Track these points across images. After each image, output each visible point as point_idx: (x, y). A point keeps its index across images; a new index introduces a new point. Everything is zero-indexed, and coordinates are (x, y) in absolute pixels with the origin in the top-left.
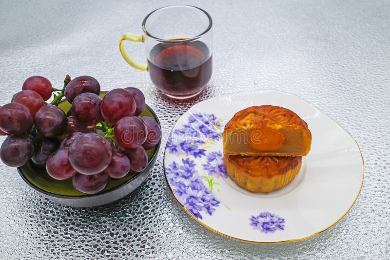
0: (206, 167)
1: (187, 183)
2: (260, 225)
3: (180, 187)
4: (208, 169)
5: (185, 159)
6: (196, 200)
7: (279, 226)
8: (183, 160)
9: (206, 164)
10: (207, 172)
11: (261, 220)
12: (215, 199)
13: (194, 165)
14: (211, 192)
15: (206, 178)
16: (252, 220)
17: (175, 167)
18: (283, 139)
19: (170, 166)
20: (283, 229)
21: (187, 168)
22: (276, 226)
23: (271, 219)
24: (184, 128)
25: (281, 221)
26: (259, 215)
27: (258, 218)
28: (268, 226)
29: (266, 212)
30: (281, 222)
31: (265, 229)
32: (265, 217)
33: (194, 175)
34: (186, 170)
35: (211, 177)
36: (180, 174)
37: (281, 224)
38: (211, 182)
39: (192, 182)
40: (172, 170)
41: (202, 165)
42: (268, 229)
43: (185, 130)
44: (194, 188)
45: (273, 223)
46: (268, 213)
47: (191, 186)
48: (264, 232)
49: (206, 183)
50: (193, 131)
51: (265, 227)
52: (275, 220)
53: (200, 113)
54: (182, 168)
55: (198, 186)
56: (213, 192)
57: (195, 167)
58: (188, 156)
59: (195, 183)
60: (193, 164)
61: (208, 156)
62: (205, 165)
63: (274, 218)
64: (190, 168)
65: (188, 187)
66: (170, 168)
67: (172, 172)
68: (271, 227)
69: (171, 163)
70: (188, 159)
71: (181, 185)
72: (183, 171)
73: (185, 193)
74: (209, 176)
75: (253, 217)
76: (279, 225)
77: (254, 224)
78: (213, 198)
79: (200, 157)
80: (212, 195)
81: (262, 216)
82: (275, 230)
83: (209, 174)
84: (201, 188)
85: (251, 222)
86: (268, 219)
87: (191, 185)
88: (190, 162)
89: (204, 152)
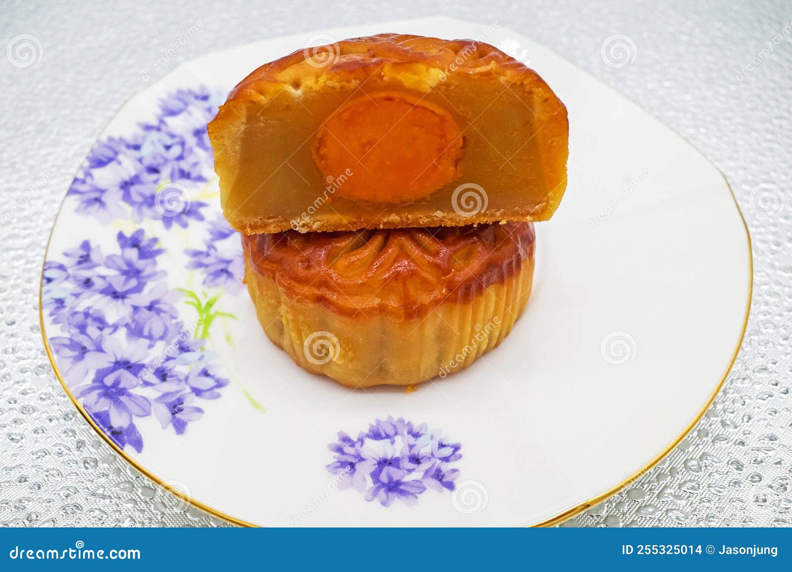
0: (198, 259)
1: (114, 312)
2: (365, 470)
3: (82, 329)
4: (206, 266)
5: (128, 234)
6: (136, 375)
7: (438, 476)
8: (121, 236)
9: (204, 248)
10: (200, 275)
11: (374, 449)
12: (210, 372)
13: (159, 252)
14: (202, 348)
15: (192, 295)
16: (340, 450)
17: (85, 259)
18: (455, 137)
19: (66, 255)
20: (450, 486)
21: (129, 264)
22: (427, 472)
23: (411, 447)
24: (141, 132)
25: (447, 452)
26: (366, 430)
27: (361, 441)
28: (396, 474)
29: (396, 417)
30: (446, 459)
31: (383, 485)
32: (388, 436)
33: (150, 286)
34: (125, 268)
35: (212, 292)
36: (99, 284)
37: (446, 467)
38: (206, 310)
39: (136, 309)
40: (70, 271)
41: (187, 252)
42: (394, 487)
43: (144, 138)
44: (136, 331)
45: (416, 460)
46: (401, 421)
47: (127, 326)
48: (376, 502)
49: (188, 316)
50: (169, 141)
51: (384, 478)
52: (424, 447)
53: (203, 87)
54: (109, 262)
55: (155, 324)
56: (208, 346)
57: (159, 258)
58: (140, 221)
59: (146, 314)
60: (156, 247)
61: (211, 223)
62: (197, 254)
63: (420, 441)
64: (140, 264)
65: (115, 327)
66: (65, 261)
67: (68, 277)
68: (408, 478)
69: (74, 245)
70: (141, 232)
71: (89, 321)
72: (111, 273)
73: (100, 349)
74: (205, 288)
75: (346, 439)
76: (439, 471)
77: (343, 464)
78: (201, 366)
79: (185, 226)
80: (201, 358)
81: (376, 435)
82: (423, 489)
83: (204, 283)
84: (166, 331)
85: (332, 457)
86: (398, 448)
87: (129, 320)
88: (144, 243)
89: (202, 211)
